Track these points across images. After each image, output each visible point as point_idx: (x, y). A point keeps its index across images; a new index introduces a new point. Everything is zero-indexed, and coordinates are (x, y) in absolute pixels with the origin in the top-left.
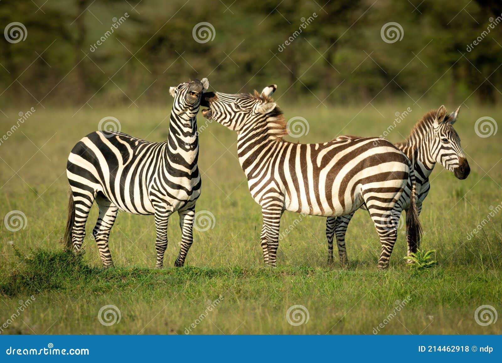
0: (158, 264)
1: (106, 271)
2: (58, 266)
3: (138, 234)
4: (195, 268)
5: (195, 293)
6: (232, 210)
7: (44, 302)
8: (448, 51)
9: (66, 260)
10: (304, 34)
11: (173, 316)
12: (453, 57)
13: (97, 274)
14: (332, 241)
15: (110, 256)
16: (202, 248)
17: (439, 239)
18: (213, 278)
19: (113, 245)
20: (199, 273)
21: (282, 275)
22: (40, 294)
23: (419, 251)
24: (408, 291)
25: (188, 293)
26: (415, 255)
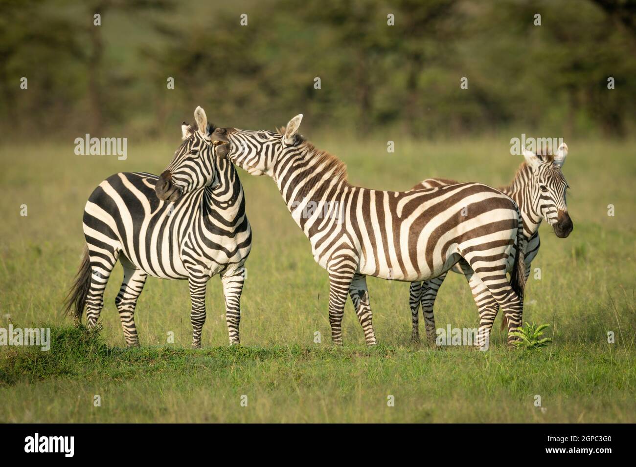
0: (195, 343)
1: (129, 351)
2: (67, 345)
3: (169, 303)
4: (242, 348)
5: (243, 380)
6: (290, 274)
7: (50, 392)
8: (564, 70)
9: (78, 337)
10: (380, 49)
11: (215, 408)
12: (573, 77)
13: (117, 355)
14: (417, 313)
15: (135, 332)
16: (252, 322)
17: (554, 310)
18: (266, 361)
19: (138, 319)
20: (248, 355)
21: (353, 356)
22: (44, 381)
23: (528, 325)
24: (515, 376)
25: (234, 380)
26: (523, 331)
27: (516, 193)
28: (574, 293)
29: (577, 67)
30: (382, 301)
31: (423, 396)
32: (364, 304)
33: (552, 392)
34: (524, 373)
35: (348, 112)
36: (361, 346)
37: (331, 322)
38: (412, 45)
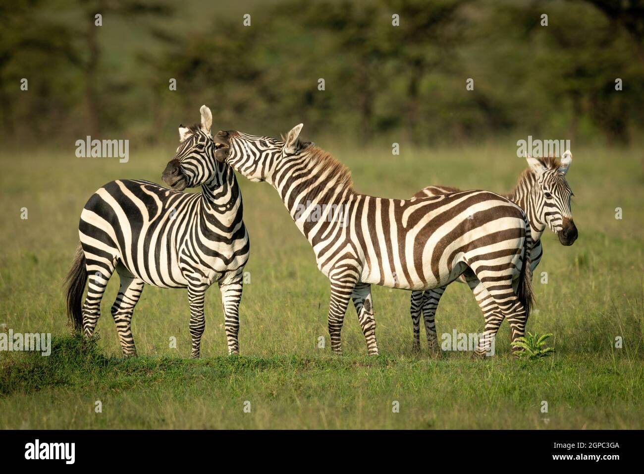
0: (194, 352)
1: (126, 361)
2: (64, 355)
3: (168, 313)
4: (241, 358)
5: (242, 390)
6: (290, 284)
7: (47, 403)
8: (567, 76)
9: (74, 347)
10: (379, 54)
11: (213, 419)
12: (575, 84)
13: (115, 365)
14: (418, 323)
15: (132, 342)
16: (251, 332)
17: (557, 319)
18: (265, 371)
19: (136, 328)
20: (247, 365)
21: (354, 366)
22: (41, 391)
23: (531, 334)
24: (517, 387)
25: (233, 390)
26: (525, 341)
27: (518, 201)
28: (577, 302)
29: (580, 72)
30: (382, 310)
31: (424, 407)
32: (368, 314)
33: (555, 402)
34: (527, 383)
35: (348, 119)
36: (361, 355)
37: (330, 332)
38: (413, 51)
